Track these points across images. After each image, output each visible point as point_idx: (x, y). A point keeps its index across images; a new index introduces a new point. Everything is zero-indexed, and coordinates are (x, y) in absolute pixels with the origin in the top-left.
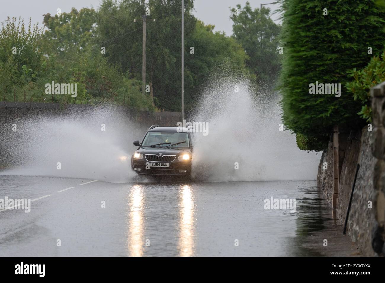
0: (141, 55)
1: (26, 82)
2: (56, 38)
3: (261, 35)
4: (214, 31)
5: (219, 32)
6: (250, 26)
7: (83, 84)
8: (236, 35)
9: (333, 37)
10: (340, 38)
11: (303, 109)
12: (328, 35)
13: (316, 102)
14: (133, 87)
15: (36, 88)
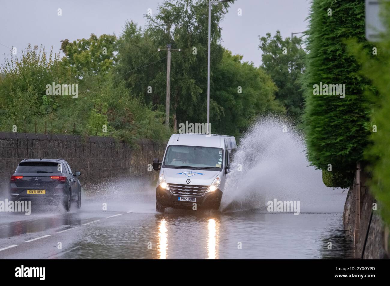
0: (165, 86)
1: (47, 113)
2: (75, 66)
3: (292, 66)
4: (242, 62)
5: (247, 63)
6: (280, 56)
7: (105, 116)
8: (265, 65)
9: (353, 79)
10: (360, 80)
11: (324, 147)
12: (348, 77)
13: (336, 140)
14: (157, 120)
15: (57, 119)
